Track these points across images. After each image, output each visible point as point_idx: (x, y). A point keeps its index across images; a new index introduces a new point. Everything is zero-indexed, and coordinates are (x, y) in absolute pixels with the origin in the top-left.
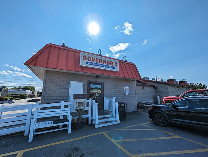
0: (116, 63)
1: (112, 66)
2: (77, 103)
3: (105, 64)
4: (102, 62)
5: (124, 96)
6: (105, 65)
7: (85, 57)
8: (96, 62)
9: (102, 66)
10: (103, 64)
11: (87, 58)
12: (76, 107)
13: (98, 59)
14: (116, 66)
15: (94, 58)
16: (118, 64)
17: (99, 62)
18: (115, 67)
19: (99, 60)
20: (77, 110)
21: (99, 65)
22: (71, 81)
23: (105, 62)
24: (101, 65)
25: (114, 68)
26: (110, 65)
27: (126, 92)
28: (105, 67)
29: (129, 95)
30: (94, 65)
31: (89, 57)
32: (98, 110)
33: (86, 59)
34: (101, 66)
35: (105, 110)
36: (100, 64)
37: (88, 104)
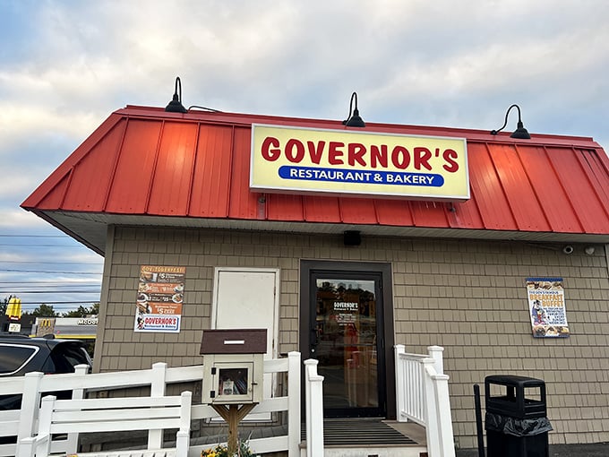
0: (450, 154)
1: (423, 170)
2: (214, 371)
3: (379, 168)
4: (367, 157)
5: (528, 340)
6: (383, 174)
7: (272, 147)
8: (332, 161)
9: (365, 181)
10: (368, 167)
11: (282, 148)
12: (213, 394)
13: (342, 145)
14: (454, 168)
15: (322, 144)
16: (462, 160)
17: (345, 158)
18: (445, 174)
19: (345, 150)
20: (219, 408)
21: (346, 176)
22: (218, 265)
23: (379, 154)
24: (360, 172)
25: (438, 181)
26: (411, 168)
27: (539, 319)
28: (384, 182)
29: (563, 336)
30: (323, 179)
31: (291, 143)
32: (324, 417)
33: (277, 154)
34: (359, 181)
35: (400, 419)
36: (353, 172)
37: (283, 377)
